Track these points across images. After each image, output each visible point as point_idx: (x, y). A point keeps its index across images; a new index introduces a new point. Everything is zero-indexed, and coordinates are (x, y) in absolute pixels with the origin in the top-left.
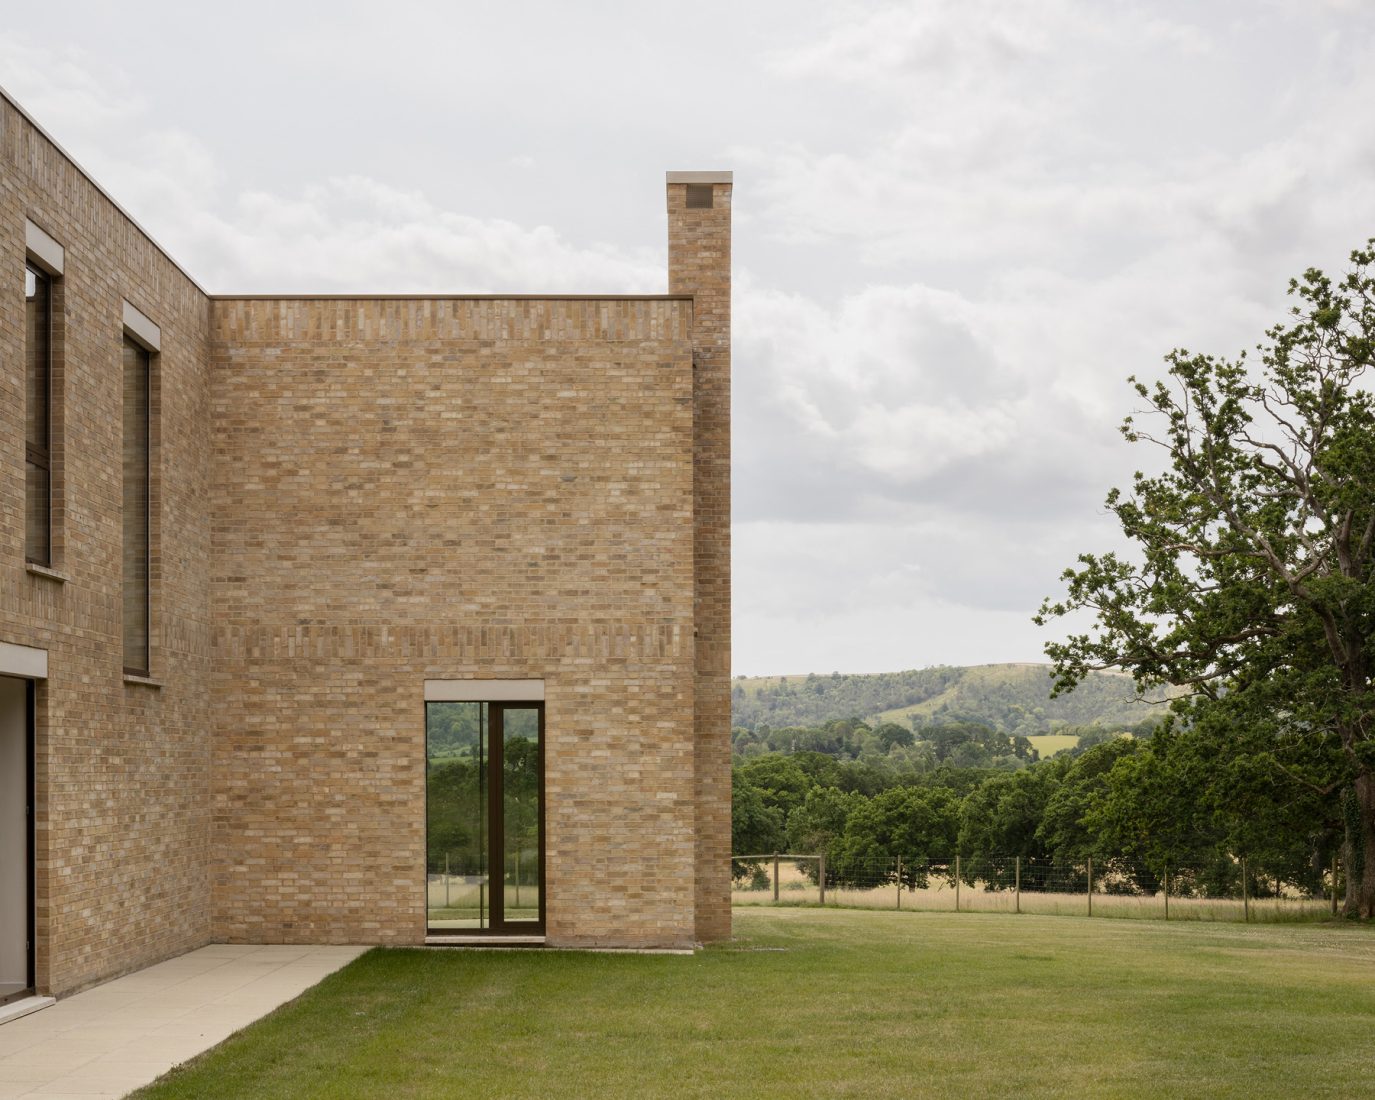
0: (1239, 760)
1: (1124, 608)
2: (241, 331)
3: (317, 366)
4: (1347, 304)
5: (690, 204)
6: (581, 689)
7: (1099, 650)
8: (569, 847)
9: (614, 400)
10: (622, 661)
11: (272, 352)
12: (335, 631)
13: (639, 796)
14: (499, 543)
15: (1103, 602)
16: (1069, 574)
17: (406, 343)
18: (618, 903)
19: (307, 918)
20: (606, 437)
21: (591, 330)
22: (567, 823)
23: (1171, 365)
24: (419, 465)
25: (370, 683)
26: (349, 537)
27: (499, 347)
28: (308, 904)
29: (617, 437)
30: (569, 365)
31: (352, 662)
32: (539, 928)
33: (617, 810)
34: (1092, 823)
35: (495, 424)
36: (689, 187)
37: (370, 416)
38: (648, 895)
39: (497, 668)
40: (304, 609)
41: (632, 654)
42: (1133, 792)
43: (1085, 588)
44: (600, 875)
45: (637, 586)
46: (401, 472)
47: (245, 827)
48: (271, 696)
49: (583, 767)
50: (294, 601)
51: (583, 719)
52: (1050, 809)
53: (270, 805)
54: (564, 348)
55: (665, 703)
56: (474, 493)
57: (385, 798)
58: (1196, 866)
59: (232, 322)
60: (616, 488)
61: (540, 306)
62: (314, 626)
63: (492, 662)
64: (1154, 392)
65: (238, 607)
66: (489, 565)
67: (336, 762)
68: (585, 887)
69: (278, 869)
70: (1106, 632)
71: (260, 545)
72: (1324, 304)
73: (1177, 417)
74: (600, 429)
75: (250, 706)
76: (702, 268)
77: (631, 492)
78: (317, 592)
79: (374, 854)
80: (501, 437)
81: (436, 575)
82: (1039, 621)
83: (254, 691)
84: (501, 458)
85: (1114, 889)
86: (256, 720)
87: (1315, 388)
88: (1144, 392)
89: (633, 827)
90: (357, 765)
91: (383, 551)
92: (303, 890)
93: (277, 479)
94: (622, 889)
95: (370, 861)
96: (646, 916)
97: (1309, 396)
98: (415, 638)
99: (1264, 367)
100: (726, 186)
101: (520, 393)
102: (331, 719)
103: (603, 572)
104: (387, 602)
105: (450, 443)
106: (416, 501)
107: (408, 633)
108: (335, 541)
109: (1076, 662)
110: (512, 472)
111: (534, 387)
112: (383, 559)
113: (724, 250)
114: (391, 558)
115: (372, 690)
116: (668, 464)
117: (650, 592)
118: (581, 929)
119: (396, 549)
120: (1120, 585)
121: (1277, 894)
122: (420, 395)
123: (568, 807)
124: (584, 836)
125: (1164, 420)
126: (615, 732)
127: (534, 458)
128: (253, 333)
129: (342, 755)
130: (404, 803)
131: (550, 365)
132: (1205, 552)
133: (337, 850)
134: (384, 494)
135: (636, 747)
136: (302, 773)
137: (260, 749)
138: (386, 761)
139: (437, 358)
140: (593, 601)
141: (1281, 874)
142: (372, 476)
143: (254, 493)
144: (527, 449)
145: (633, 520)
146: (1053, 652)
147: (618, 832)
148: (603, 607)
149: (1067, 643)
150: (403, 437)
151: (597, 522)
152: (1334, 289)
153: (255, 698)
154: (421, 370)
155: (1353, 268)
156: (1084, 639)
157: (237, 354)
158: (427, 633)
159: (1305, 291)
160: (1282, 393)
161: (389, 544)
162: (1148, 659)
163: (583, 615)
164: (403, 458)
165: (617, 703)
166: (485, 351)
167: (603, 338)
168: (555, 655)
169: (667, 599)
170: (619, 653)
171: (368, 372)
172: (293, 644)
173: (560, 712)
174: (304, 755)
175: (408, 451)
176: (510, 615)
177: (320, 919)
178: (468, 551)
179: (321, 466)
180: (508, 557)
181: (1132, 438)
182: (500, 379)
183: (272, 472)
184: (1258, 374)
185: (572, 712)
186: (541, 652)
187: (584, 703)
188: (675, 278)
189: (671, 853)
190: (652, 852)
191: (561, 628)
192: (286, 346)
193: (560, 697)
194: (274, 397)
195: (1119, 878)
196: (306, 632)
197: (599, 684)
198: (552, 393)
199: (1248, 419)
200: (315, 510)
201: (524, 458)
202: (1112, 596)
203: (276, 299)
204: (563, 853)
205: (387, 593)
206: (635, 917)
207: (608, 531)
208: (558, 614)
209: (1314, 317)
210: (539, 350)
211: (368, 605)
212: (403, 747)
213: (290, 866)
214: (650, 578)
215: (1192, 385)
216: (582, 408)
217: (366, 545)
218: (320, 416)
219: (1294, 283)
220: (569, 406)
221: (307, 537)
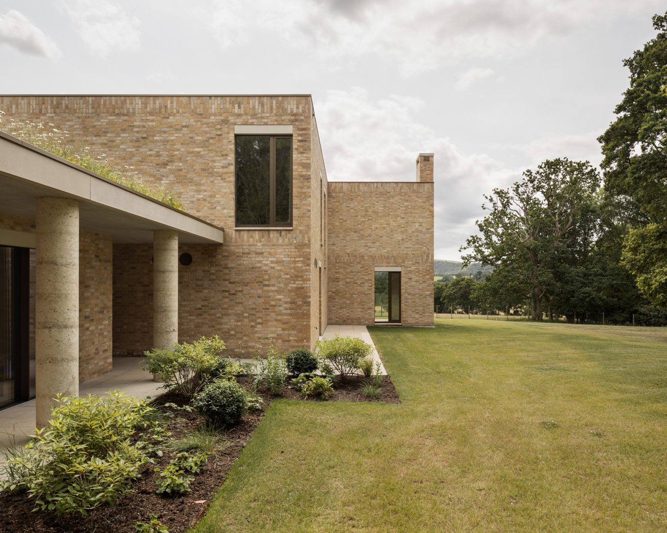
0: (510, 283)
1: (480, 248)
2: (334, 189)
3: (351, 197)
4: (536, 177)
5: (425, 160)
6: (409, 269)
7: (474, 258)
8: (406, 304)
9: (417, 205)
10: (418, 263)
11: (341, 194)
12: (355, 256)
13: (422, 293)
14: (391, 237)
15: (476, 247)
16: (468, 240)
17: (371, 192)
18: (417, 316)
19: (349, 319)
20: (415, 213)
21: (411, 190)
22: (406, 298)
23: (494, 192)
24: (374, 219)
25: (363, 267)
26: (358, 235)
27: (391, 193)
28: (349, 316)
29: (417, 213)
30: (407, 197)
31: (359, 263)
32: (399, 321)
33: (417, 296)
34: (472, 298)
35: (390, 210)
36: (424, 157)
37: (363, 208)
38: (424, 314)
39: (391, 264)
40: (348, 251)
41: (421, 261)
42: (482, 290)
43: (471, 243)
44: (413, 310)
45: (421, 246)
46: (370, 221)
47: (335, 299)
48: (341, 270)
49: (410, 286)
50: (346, 249)
51: (410, 275)
52: (444, 294)
53: (341, 294)
54: (406, 194)
55: (428, 272)
56: (386, 226)
57: (366, 293)
58: (479, 307)
59: (332, 188)
60: (417, 225)
61: (400, 184)
62: (350, 255)
63: (389, 263)
64: (489, 198)
65: (334, 251)
66: (389, 242)
67: (355, 285)
68: (410, 312)
69: (342, 309)
70: (475, 253)
71: (339, 237)
72: (531, 178)
73: (494, 204)
74: (414, 212)
75: (336, 273)
76: (427, 175)
77: (420, 226)
78: (351, 247)
79: (364, 305)
80: (391, 213)
81: (377, 244)
82: (460, 251)
83: (337, 269)
84: (392, 218)
85: (459, 313)
86: (338, 275)
87: (524, 196)
88: (487, 198)
89: (420, 299)
90: (360, 285)
91: (366, 238)
92: (348, 313)
93: (342, 222)
94: (418, 313)
95: (363, 307)
96: (423, 319)
97: (523, 198)
98: (373, 258)
99: (513, 192)
100: (432, 156)
101: (396, 204)
102: (354, 275)
103: (414, 243)
104: (367, 250)
105: (381, 214)
106: (373, 227)
107: (371, 256)
108: (355, 236)
109: (468, 261)
110: (394, 221)
111: (399, 202)
112: (365, 240)
113: (432, 171)
114: (368, 240)
115: (363, 269)
116: (429, 219)
117: (424, 248)
118: (409, 322)
119: (369, 238)
120: (480, 242)
121: (498, 314)
122: (374, 204)
123: (406, 295)
124: (410, 301)
125: (491, 205)
126: (417, 278)
127: (399, 218)
128: (337, 190)
129: (356, 283)
130: (370, 294)
131: (403, 197)
132: (498, 235)
133: (355, 304)
134: (366, 226)
135: (421, 282)
136: (348, 287)
137: (338, 282)
138: (366, 284)
139: (378, 196)
140: (412, 249)
141: (500, 309)
142: (363, 222)
143: (337, 226)
144: (397, 216)
145: (421, 232)
146: (463, 258)
147: (417, 301)
148: (414, 251)
149: (466, 256)
150: (370, 213)
151: (413, 232)
152: (533, 174)
153: (337, 271)
154: (374, 198)
155: (538, 169)
156: (470, 255)
157: (333, 195)
158: (375, 257)
159: (526, 175)
160: (517, 198)
161: (367, 237)
162: (485, 260)
163: (410, 252)
164: (370, 218)
165: (417, 272)
166: (388, 194)
167: (414, 191)
168: (403, 261)
169: (428, 249)
170: (418, 261)
171: (363, 199)
172: (346, 259)
173: (405, 274)
174: (348, 283)
175: (371, 216)
176: (394, 252)
177: (352, 320)
178: (384, 238)
179: (352, 219)
180: (393, 240)
181: (484, 209)
182: (392, 200)
183: (341, 221)
184: (512, 194)
185: (407, 274)
186: (401, 261)
187: (410, 272)
188: (421, 177)
189: (429, 305)
190: (424, 305)
191: (405, 255)
192: (344, 193)
193: (404, 271)
194: (341, 204)
195: (460, 310)
196: (349, 256)
197: (413, 268)
198: (403, 204)
199: (511, 204)
200: (351, 229)
201: (397, 218)
202: (478, 245)
203: (342, 182)
204: (405, 305)
205: (366, 248)
206: (421, 319)
207: (415, 234)
208: (404, 252)
209: (528, 181)
210: (400, 194)
211: (362, 250)
212: (370, 282)
213: (345, 308)
214: (424, 245)
215: (499, 196)
216: (410, 207)
217: (362, 237)
218: (352, 208)
219: (524, 173)
220: (407, 207)
221: (349, 235)
